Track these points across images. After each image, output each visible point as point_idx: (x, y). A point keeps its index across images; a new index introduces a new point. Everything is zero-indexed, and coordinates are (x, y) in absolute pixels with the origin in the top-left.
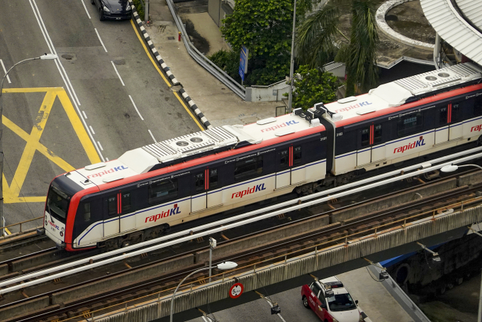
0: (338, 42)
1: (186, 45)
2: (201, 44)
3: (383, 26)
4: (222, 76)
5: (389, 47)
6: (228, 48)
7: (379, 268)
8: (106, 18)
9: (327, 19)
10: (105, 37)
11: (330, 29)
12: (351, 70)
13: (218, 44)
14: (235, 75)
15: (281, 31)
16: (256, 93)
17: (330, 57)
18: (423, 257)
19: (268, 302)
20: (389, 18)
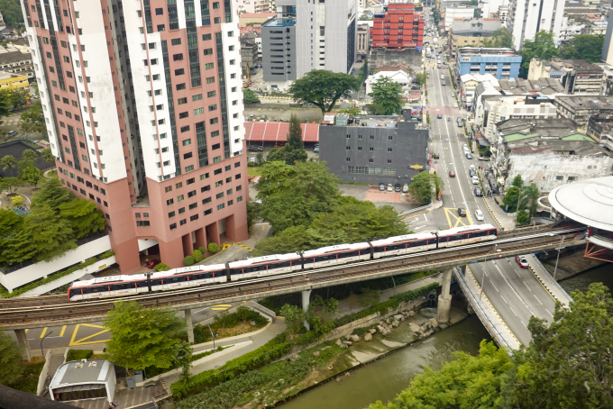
0: (528, 205)
1: (494, 203)
2: (498, 203)
3: (539, 203)
4: (502, 210)
5: (540, 207)
6: (503, 204)
7: (533, 255)
8: (477, 196)
9: (526, 200)
10: (476, 199)
11: (527, 202)
12: (531, 212)
13: (501, 203)
14: (504, 210)
15: (516, 202)
16: (509, 214)
17: (526, 208)
18: (544, 253)
19: (507, 259)
20: (541, 201)
